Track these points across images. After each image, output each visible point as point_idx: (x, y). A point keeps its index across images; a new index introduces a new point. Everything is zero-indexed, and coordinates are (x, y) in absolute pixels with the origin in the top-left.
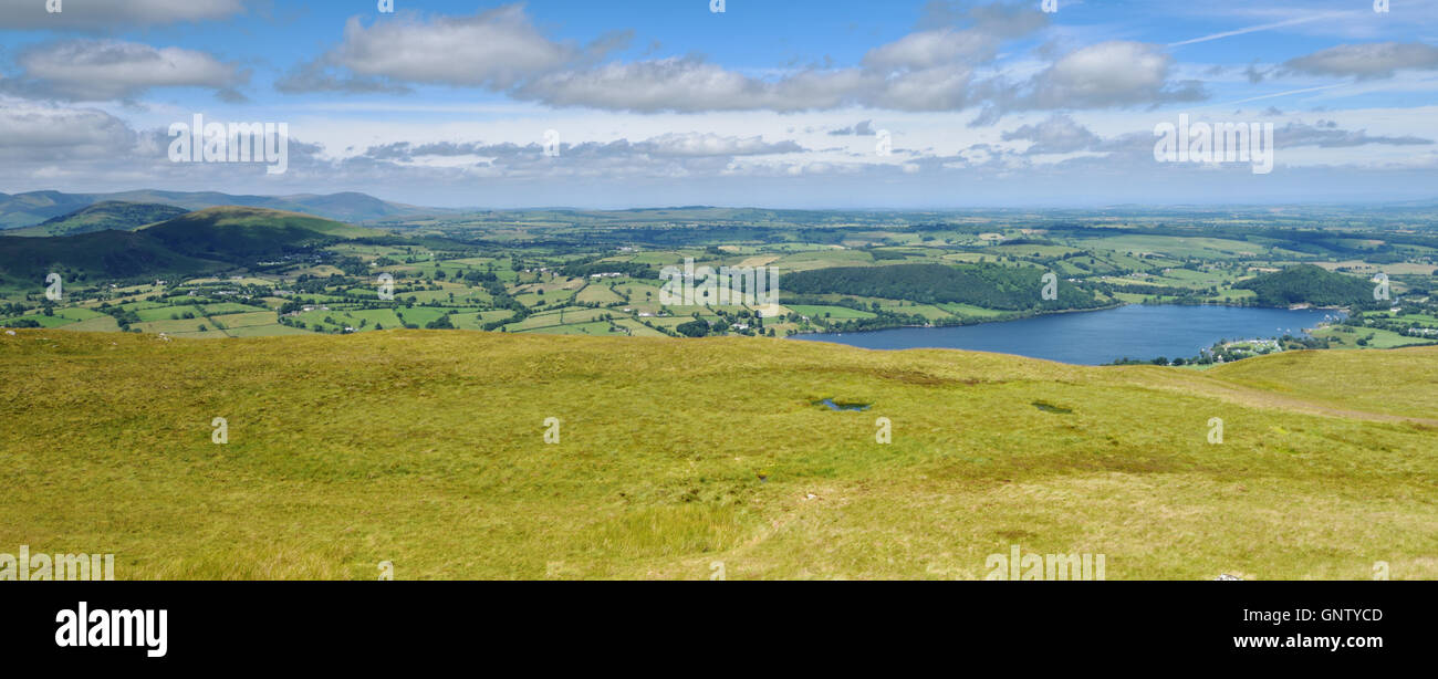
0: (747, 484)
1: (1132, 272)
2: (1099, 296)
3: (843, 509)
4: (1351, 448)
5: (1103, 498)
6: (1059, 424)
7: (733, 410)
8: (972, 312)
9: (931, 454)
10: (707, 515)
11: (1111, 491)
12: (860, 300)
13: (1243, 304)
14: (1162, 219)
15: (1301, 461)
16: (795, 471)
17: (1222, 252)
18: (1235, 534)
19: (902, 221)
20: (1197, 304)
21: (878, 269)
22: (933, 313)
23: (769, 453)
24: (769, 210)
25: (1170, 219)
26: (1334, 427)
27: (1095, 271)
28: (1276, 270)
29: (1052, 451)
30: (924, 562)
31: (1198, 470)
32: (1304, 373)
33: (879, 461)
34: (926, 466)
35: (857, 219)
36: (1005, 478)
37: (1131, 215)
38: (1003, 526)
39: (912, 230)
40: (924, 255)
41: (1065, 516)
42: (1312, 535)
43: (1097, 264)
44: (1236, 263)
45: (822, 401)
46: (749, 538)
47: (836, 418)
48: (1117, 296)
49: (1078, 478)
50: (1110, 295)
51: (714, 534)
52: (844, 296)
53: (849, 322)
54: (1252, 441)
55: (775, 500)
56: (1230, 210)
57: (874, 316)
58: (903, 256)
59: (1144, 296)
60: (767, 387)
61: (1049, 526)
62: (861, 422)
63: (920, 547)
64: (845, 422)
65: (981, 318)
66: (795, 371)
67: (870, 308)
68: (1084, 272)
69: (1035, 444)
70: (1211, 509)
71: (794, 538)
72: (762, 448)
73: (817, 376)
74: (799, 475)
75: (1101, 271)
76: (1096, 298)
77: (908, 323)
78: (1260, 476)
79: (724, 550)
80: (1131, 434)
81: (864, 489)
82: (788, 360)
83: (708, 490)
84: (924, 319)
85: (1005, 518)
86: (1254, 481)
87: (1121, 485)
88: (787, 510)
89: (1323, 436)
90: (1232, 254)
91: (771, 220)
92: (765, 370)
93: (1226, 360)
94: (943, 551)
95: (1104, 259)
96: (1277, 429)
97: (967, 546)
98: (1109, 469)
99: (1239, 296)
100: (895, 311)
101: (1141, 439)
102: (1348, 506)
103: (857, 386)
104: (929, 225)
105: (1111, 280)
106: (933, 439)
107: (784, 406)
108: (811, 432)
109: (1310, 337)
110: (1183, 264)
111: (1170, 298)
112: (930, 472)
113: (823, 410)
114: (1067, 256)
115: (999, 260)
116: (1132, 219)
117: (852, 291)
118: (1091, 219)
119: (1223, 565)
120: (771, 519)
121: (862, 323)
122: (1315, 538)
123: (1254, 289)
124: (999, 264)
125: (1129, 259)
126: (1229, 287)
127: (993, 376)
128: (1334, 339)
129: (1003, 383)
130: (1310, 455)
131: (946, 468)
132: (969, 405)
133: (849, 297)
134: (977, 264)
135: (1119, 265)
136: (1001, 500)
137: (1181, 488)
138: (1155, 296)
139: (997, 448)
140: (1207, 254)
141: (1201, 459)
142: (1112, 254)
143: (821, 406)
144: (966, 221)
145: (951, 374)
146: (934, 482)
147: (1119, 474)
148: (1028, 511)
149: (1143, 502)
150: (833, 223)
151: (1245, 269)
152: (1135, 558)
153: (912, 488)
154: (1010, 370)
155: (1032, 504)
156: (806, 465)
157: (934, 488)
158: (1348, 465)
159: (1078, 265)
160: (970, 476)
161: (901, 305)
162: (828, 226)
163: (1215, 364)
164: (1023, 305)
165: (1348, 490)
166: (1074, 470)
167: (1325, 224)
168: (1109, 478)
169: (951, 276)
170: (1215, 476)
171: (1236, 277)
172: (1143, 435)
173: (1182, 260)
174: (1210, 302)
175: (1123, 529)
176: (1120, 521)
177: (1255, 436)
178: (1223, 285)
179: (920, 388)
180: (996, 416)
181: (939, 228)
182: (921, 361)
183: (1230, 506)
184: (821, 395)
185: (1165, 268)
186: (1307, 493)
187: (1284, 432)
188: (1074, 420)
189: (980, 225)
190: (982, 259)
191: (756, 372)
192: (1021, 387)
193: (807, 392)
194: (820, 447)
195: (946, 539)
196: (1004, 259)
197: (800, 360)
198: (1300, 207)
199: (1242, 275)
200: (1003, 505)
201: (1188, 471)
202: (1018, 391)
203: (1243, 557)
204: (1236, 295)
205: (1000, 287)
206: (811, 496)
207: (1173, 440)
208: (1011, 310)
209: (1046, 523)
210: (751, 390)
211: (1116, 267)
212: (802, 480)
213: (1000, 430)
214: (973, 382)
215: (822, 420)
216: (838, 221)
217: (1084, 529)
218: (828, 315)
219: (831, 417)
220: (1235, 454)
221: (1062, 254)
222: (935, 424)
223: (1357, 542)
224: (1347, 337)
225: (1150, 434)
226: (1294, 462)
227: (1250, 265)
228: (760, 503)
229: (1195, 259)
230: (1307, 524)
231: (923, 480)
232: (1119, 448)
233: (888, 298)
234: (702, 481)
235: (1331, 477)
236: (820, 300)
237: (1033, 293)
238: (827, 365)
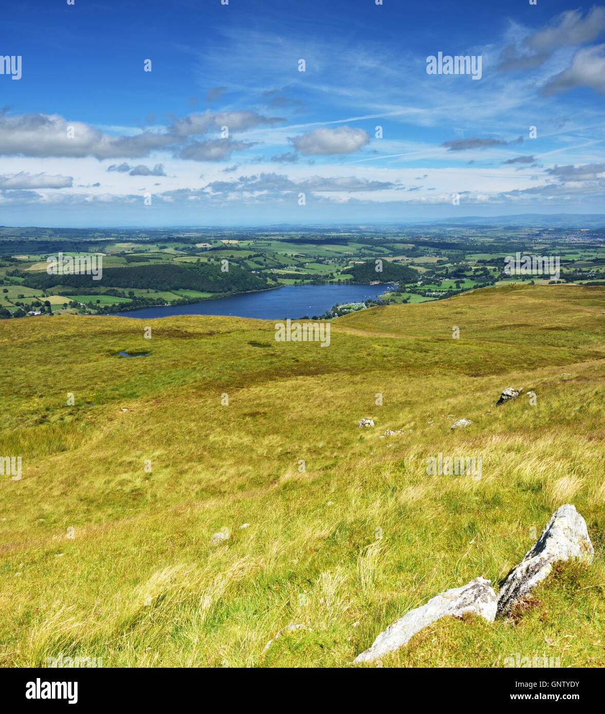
0: (80, 408)
1: (288, 266)
2: (270, 281)
3: (148, 415)
4: (411, 352)
5: (296, 390)
6: (265, 353)
7: (58, 363)
8: (194, 295)
9: (195, 377)
10: (58, 430)
11: (300, 386)
12: (120, 290)
13: (347, 283)
14: (303, 233)
15: (389, 361)
16: (112, 396)
17: (336, 252)
18: (364, 400)
19: (144, 235)
20: (323, 283)
21: (132, 269)
22: (170, 297)
23: (90, 387)
24: (48, 229)
25: (307, 233)
26: (402, 342)
27: (267, 265)
28: (363, 263)
29: (264, 368)
30: (207, 436)
31: (341, 371)
32: (381, 318)
33: (163, 385)
34: (194, 384)
35: (113, 235)
36: (240, 386)
37: (286, 231)
38: (246, 411)
39: (151, 242)
40: (161, 259)
41: (278, 401)
42: (399, 395)
43: (268, 262)
44: (344, 259)
45: (118, 353)
46: (91, 439)
47: (130, 362)
48: (280, 281)
49: (281, 382)
50: (276, 280)
51: (66, 440)
52: (109, 288)
53: (114, 305)
54: (365, 353)
55: (101, 415)
56: (339, 227)
57: (131, 300)
58: (147, 259)
59: (294, 280)
60: (78, 347)
61: (271, 408)
62: (147, 363)
63: (202, 428)
64: (137, 364)
65: (200, 298)
66: (95, 335)
67: (127, 295)
68: (260, 267)
69: (253, 365)
70: (349, 389)
71: (121, 435)
72: (84, 385)
73: (112, 337)
74: (113, 398)
75: (270, 266)
76: (268, 283)
77: (154, 304)
78: (371, 370)
79: (76, 448)
80: (305, 355)
81: (158, 402)
82: (88, 328)
83: (53, 415)
84: (164, 301)
85: (246, 407)
86: (368, 373)
87: (304, 383)
88: (111, 420)
89: (397, 347)
90: (340, 253)
91: (50, 236)
92: (74, 336)
93: (339, 316)
94: (216, 428)
95: (271, 258)
96: (376, 346)
97: (229, 424)
98: (296, 375)
99: (345, 278)
100: (144, 297)
101: (311, 357)
102: (412, 380)
103: (140, 341)
104: (163, 238)
105: (276, 271)
106: (194, 369)
107: (94, 358)
108: (116, 372)
109: (380, 300)
110: (315, 260)
111: (309, 281)
112: (196, 388)
113: (120, 358)
114: (250, 257)
115: (209, 260)
116: (286, 233)
117: (114, 284)
118: (263, 233)
119: (361, 415)
120: (102, 427)
121: (122, 305)
122: (400, 397)
123: (352, 274)
124: (209, 263)
125: (285, 258)
126: (339, 273)
127: (223, 329)
128: (392, 300)
129: (230, 332)
130: (393, 358)
131: (205, 384)
132: (212, 347)
133: (112, 288)
134: (195, 264)
135: (280, 261)
136: (241, 398)
137: (334, 381)
138: (301, 280)
139: (233, 370)
140: (328, 254)
141: (342, 365)
142: (276, 255)
143: (119, 356)
144: (187, 235)
145: (198, 330)
146: (200, 392)
147: (302, 377)
148: (258, 401)
149: (317, 390)
150: (97, 237)
151: (347, 262)
152: (319, 418)
153: (187, 398)
154: (232, 325)
155: (259, 398)
156: (117, 392)
157: (201, 396)
158: (410, 361)
159: (257, 262)
160: (220, 387)
161: (148, 292)
162: (93, 240)
163: (334, 318)
164: (226, 289)
165: (412, 373)
166: (277, 377)
167: (387, 235)
168: (297, 380)
169: (180, 272)
170: (350, 373)
171: (343, 267)
172: (311, 355)
173: (315, 258)
174: (330, 282)
175: (310, 404)
176: (307, 400)
177: (366, 350)
178: (336, 272)
179: (180, 340)
180: (228, 352)
181: (170, 240)
182: (177, 323)
183: (359, 387)
184: (117, 349)
185: (306, 263)
186: (393, 377)
187: (378, 347)
188: (273, 350)
189: (196, 238)
190: (199, 260)
191: (68, 338)
192: (240, 334)
193: (107, 348)
194: (124, 381)
195: (216, 422)
196: (212, 260)
197: (98, 328)
198: (374, 225)
199: (346, 266)
200: (243, 401)
201: (336, 372)
202: (240, 337)
203: (370, 410)
204: (344, 278)
205: (211, 278)
206: (123, 410)
207: (326, 356)
208: (219, 292)
209: (269, 406)
210: (67, 350)
211: (278, 263)
212: (117, 401)
213: (233, 360)
214: (211, 334)
215: (121, 364)
216: (99, 236)
217: (290, 407)
218: (98, 302)
219: (125, 362)
220: (358, 361)
221: (247, 256)
222: (194, 360)
223: (419, 396)
224: (398, 299)
225: (314, 354)
226: (386, 362)
227: (350, 260)
228: (92, 418)
229: (321, 257)
230: (396, 391)
231: (193, 393)
232: (299, 363)
233: (139, 288)
234: (47, 409)
235: (403, 367)
236: (92, 291)
237: (232, 281)
238: (117, 330)
